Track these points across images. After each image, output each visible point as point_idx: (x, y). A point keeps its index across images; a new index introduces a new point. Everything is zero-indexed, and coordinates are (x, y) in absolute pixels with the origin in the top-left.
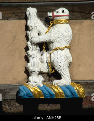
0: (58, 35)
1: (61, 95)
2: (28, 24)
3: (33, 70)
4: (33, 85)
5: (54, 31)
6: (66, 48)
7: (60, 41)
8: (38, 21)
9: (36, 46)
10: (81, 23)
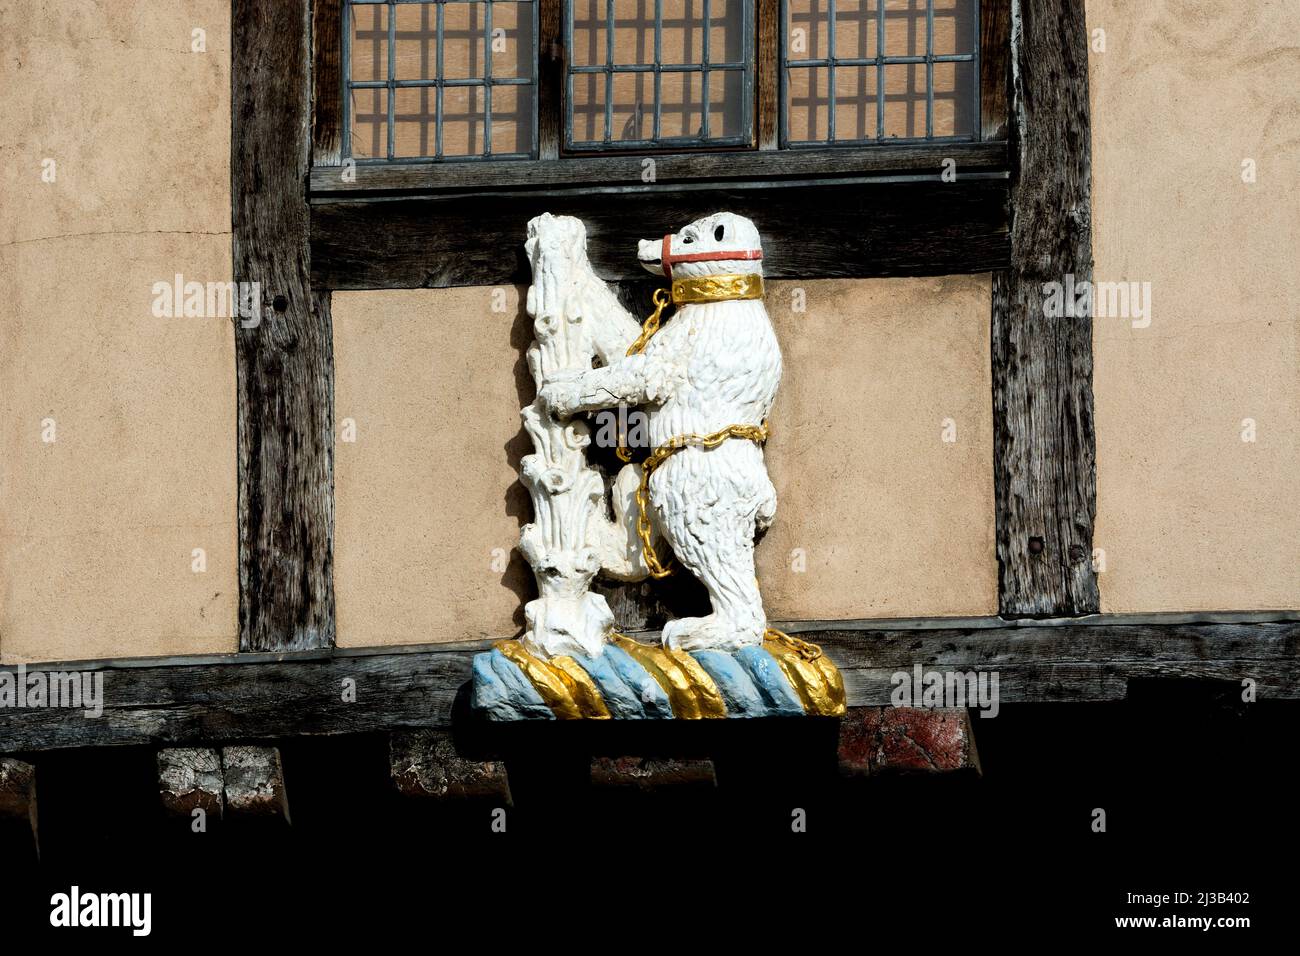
0: (689, 364)
1: (703, 703)
2: (531, 308)
3: (546, 565)
4: (543, 647)
5: (666, 343)
6: (734, 436)
7: (700, 396)
8: (588, 291)
9: (570, 429)
10: (840, 298)
